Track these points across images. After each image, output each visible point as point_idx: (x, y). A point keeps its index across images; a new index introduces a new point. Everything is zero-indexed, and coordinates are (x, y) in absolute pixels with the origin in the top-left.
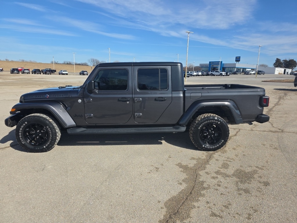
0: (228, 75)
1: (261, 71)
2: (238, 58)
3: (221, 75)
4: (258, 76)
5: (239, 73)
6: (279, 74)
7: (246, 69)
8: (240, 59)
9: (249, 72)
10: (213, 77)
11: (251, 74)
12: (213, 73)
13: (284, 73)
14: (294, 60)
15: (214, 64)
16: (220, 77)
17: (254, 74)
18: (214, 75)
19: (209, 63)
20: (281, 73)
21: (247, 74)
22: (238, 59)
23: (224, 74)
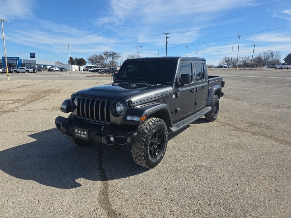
0: (36, 72)
1: (63, 68)
2: (33, 54)
3: (28, 72)
4: (62, 72)
5: (43, 70)
6: (76, 70)
7: (46, 66)
8: (35, 55)
9: (53, 69)
10: (18, 74)
11: (55, 71)
12: (18, 70)
13: (79, 70)
14: (84, 59)
15: (11, 60)
16: (26, 74)
17: (58, 71)
18: (19, 72)
19: (2, 58)
20: (77, 70)
21: (51, 71)
22: (33, 56)
23: (31, 71)
